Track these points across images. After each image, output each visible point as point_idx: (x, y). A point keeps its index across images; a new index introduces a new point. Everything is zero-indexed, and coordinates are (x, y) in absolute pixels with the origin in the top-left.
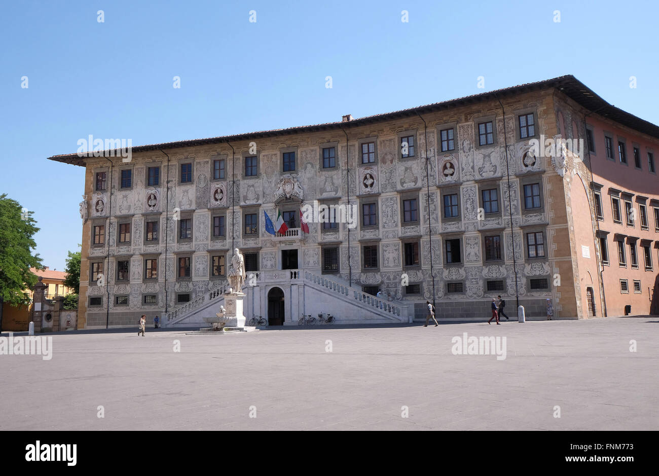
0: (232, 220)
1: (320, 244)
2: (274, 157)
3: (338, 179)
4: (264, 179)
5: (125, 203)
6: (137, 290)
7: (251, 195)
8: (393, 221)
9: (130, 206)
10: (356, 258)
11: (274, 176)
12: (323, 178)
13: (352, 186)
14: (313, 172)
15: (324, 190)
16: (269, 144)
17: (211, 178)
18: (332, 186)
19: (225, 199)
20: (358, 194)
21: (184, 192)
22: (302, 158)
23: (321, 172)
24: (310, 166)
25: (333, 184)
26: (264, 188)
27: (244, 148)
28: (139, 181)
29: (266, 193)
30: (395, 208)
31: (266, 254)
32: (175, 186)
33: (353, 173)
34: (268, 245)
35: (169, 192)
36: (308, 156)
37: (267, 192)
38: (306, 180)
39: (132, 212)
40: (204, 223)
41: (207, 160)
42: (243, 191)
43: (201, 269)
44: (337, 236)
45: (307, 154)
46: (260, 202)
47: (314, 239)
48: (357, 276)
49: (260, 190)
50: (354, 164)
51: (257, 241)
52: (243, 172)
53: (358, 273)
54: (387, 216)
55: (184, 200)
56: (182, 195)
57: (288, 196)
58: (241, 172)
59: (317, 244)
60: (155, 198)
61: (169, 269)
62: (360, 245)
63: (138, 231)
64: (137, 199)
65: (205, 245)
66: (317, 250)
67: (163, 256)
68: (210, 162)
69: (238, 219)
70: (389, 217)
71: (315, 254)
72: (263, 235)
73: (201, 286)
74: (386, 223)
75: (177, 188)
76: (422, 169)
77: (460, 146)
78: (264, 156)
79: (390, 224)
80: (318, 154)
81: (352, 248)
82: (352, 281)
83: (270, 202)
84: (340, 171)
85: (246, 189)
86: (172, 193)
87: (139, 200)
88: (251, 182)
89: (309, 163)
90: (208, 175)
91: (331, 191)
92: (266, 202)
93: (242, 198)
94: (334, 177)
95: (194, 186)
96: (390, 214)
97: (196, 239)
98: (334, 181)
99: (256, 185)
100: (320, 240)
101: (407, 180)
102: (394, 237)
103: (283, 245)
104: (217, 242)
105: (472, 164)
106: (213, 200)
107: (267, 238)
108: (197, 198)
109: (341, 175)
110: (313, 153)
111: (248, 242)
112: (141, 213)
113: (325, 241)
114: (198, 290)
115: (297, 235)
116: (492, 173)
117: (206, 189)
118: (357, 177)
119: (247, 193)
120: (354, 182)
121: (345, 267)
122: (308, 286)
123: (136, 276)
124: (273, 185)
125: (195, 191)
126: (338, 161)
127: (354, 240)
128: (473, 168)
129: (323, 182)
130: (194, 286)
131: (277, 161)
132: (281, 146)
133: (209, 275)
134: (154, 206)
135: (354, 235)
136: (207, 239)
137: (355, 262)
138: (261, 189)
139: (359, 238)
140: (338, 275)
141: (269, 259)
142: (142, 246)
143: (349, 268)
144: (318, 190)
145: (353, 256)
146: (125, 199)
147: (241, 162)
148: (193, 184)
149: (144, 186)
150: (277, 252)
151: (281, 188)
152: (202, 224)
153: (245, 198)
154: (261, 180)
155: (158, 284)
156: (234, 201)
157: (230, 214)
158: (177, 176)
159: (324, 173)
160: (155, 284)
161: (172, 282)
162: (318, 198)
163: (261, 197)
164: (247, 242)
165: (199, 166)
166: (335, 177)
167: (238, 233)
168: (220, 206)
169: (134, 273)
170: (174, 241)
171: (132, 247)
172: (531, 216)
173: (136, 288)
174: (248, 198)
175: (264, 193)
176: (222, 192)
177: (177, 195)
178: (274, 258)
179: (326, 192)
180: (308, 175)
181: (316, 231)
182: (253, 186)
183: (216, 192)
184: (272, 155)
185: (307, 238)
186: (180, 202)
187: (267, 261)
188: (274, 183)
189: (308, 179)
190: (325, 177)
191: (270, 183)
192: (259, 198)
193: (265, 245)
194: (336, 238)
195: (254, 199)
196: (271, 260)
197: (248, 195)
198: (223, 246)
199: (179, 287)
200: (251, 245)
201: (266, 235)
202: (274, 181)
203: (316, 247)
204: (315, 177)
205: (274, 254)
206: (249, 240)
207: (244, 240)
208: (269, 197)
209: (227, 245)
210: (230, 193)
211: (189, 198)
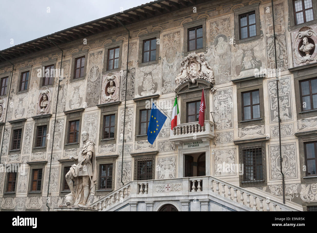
0: (123, 117)
1: (237, 143)
2: (176, 35)
3: (261, 50)
4: (165, 63)
5: (20, 106)
6: (22, 204)
7: (146, 85)
9: (24, 109)
10: (292, 162)
11: (176, 58)
12: (240, 52)
13: (282, 57)
14: (226, 46)
15: (242, 67)
16: (171, 21)
17: (103, 69)
18: (253, 61)
19: (117, 93)
20: (291, 67)
21: (75, 89)
22: (211, 31)
23: (237, 45)
24: (223, 39)
25: (254, 58)
27: (142, 30)
28: (35, 82)
29: (166, 81)
31: (164, 160)
32: (67, 84)
33: (283, 40)
34: (167, 147)
35: (61, 92)
36: (220, 27)
37: (167, 79)
38: (217, 57)
39: (25, 117)
40: (92, 124)
41: (101, 50)
42: (138, 82)
44: (262, 129)
45: (218, 25)
46: (158, 92)
47: (228, 136)
48: (295, 188)
49: (158, 78)
50: (283, 27)
52: (139, 58)
53: (296, 184)
55: (75, 98)
56: (73, 93)
57: (193, 80)
58: (137, 58)
59: (233, 144)
60: (47, 99)
61: (54, 181)
62: (297, 141)
63: (28, 137)
64: (30, 102)
66: (232, 152)
67: (48, 166)
68: (104, 52)
69: (131, 116)
71: (230, 157)
72: (160, 135)
75: (69, 85)
78: (164, 36)
80: (232, 23)
81: (285, 146)
82: (286, 197)
83: (170, 92)
84: (264, 40)
85: (142, 78)
86: (63, 91)
87: (32, 103)
88: (147, 69)
89: (221, 36)
90: (101, 66)
91: (252, 68)
92: (166, 91)
93: (136, 90)
94: (255, 48)
95: (86, 81)
98: (256, 54)
99: (154, 72)
100: (237, 138)
103: (186, 147)
104: (106, 147)
106: (104, 95)
107: (166, 139)
108: (88, 94)
109: (264, 45)
110: (226, 22)
111: (142, 145)
112: (33, 115)
113: (244, 138)
115: (204, 130)
117: (98, 83)
118: (289, 44)
119: (143, 82)
120: (284, 51)
121: (275, 176)
122: (217, 203)
123: (22, 189)
124: (175, 69)
125: (86, 86)
126: (260, 28)
127: (288, 133)
129: (241, 57)
131: (180, 40)
132: (185, 21)
134: (45, 107)
135: (288, 126)
137: (291, 168)
138: (160, 76)
139: (297, 131)
140: (265, 188)
141: (167, 166)
142: (31, 155)
143: (281, 177)
144: (233, 69)
145: (287, 158)
146: (21, 102)
147: (138, 47)
148: (84, 79)
149: (38, 87)
150: (178, 157)
151: (185, 71)
152: (91, 125)
153: (141, 89)
154: (160, 66)
155: (41, 198)
156: (127, 94)
157: (122, 111)
158: (70, 73)
159: (240, 45)
160: (39, 199)
161: (55, 197)
162: (233, 79)
163: (159, 86)
164: (140, 145)
165: (92, 58)
166: (257, 48)
167: (130, 133)
168: (111, 102)
169: (21, 185)
170: (60, 147)
171: (22, 155)
173: (21, 202)
174: (144, 90)
175: (163, 81)
176: (114, 85)
177: (68, 93)
178: (174, 165)
179: (244, 69)
180: (220, 51)
181: (231, 125)
182: (150, 73)
183: (108, 85)
184: (174, 33)
185: (218, 135)
186: (71, 101)
187: (165, 169)
188: (176, 67)
189: (220, 56)
190: (243, 50)
191: (171, 68)
192: (157, 87)
193: (163, 147)
194: (260, 133)
195: (152, 89)
196: (170, 168)
197: (144, 85)
198: (112, 151)
199: (62, 203)
200: (145, 149)
201: (164, 134)
202: (175, 64)
203: (231, 147)
204: (229, 52)
205: (173, 159)
206: (143, 143)
207: (137, 143)
208: (169, 85)
209: (117, 149)
210: (123, 85)
211: (79, 96)
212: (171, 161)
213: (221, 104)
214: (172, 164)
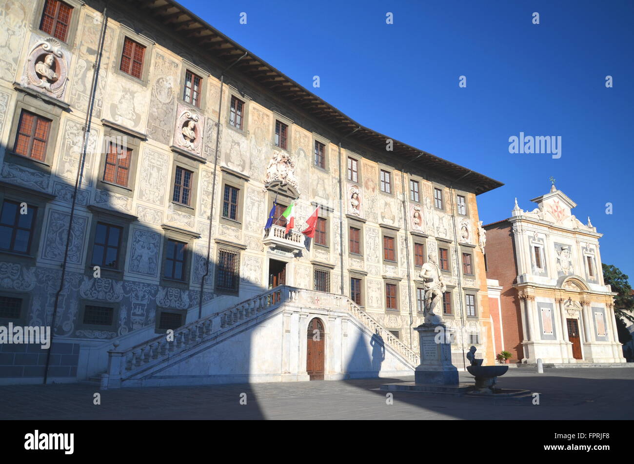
2: (266, 118)
4: (253, 142)
7: (234, 157)
8: (375, 256)
11: (265, 145)
14: (306, 163)
17: (179, 94)
20: (347, 213)
21: (125, 91)
22: (295, 139)
24: (303, 154)
26: (251, 154)
30: (377, 241)
31: (250, 259)
33: (342, 186)
34: (253, 245)
36: (302, 140)
37: (255, 163)
40: (159, 170)
41: (177, 61)
42: (225, 145)
43: (145, 258)
44: (328, 257)
45: (300, 137)
46: (246, 173)
49: (246, 155)
50: (342, 175)
51: (239, 233)
54: (370, 249)
55: (124, 106)
56: (119, 94)
58: (225, 114)
59: (309, 262)
65: (157, 211)
66: (308, 269)
67: (57, 206)
68: (180, 68)
69: (215, 187)
70: (372, 250)
71: (307, 275)
72: (247, 228)
73: (141, 294)
74: (369, 255)
75: (110, 75)
76: (398, 209)
77: (425, 202)
78: (254, 109)
79: (373, 257)
80: (311, 144)
83: (257, 180)
84: (330, 177)
85: (229, 144)
88: (236, 136)
89: (302, 150)
90: (176, 87)
92: (254, 177)
93: (223, 156)
95: (148, 92)
96: (372, 247)
97: (141, 194)
99: (242, 145)
100: (312, 257)
101: (386, 216)
102: (377, 274)
104: (179, 215)
105: (432, 222)
107: (252, 234)
108: (153, 117)
109: (331, 183)
110: (307, 139)
111: (227, 231)
113: (317, 260)
114: (134, 301)
115: (299, 242)
116: (445, 235)
117: (170, 110)
118: (346, 192)
119: (230, 150)
120: (342, 197)
126: (329, 164)
128: (433, 225)
130: (126, 292)
131: (268, 126)
133: (159, 275)
134: (51, 81)
136: (162, 201)
138: (248, 155)
139: (348, 267)
141: (253, 268)
147: (226, 99)
150: (264, 260)
152: (155, 169)
153: (228, 158)
155: (33, 269)
156: (212, 154)
157: (203, 173)
159: (316, 171)
160: (24, 269)
162: (311, 200)
163: (247, 166)
164: (225, 230)
165: (160, 61)
167: (214, 209)
172: (468, 281)
174: (232, 161)
175: (251, 163)
177: (108, 89)
178: (261, 268)
180: (301, 165)
182: (238, 144)
184: (264, 114)
186: (114, 106)
187: (251, 270)
188: (264, 155)
189: (301, 170)
190: (318, 177)
191: (259, 152)
192: (245, 166)
193: (249, 243)
194: (326, 259)
195: (239, 165)
196: (256, 271)
197: (231, 155)
198: (189, 224)
199: (91, 289)
200: (230, 237)
201: (251, 228)
202: (264, 151)
203: (307, 265)
204: (307, 171)
205: (259, 260)
206: (228, 229)
207: (221, 226)
208: (256, 171)
209: (196, 225)
210: (208, 137)
211: (134, 108)
212: (257, 262)
213: (300, 219)
214: (258, 266)
